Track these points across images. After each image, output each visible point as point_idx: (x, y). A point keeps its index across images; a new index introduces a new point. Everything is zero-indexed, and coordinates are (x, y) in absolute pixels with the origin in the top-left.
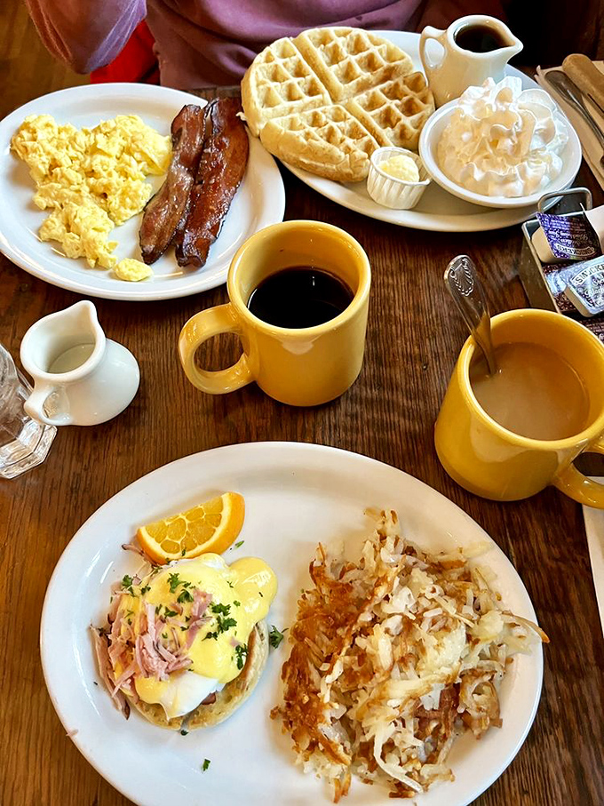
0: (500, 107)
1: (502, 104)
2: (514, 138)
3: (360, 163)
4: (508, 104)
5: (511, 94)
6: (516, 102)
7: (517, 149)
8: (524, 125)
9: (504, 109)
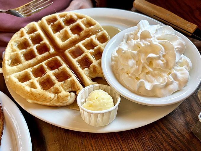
0: (146, 43)
1: (146, 40)
2: (162, 58)
3: (65, 98)
4: (150, 39)
5: (149, 33)
6: (154, 36)
7: (167, 64)
8: (165, 49)
9: (149, 43)
